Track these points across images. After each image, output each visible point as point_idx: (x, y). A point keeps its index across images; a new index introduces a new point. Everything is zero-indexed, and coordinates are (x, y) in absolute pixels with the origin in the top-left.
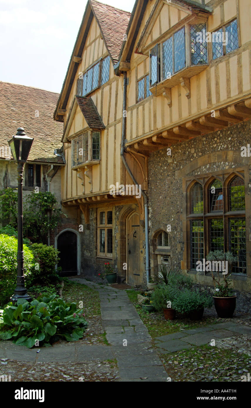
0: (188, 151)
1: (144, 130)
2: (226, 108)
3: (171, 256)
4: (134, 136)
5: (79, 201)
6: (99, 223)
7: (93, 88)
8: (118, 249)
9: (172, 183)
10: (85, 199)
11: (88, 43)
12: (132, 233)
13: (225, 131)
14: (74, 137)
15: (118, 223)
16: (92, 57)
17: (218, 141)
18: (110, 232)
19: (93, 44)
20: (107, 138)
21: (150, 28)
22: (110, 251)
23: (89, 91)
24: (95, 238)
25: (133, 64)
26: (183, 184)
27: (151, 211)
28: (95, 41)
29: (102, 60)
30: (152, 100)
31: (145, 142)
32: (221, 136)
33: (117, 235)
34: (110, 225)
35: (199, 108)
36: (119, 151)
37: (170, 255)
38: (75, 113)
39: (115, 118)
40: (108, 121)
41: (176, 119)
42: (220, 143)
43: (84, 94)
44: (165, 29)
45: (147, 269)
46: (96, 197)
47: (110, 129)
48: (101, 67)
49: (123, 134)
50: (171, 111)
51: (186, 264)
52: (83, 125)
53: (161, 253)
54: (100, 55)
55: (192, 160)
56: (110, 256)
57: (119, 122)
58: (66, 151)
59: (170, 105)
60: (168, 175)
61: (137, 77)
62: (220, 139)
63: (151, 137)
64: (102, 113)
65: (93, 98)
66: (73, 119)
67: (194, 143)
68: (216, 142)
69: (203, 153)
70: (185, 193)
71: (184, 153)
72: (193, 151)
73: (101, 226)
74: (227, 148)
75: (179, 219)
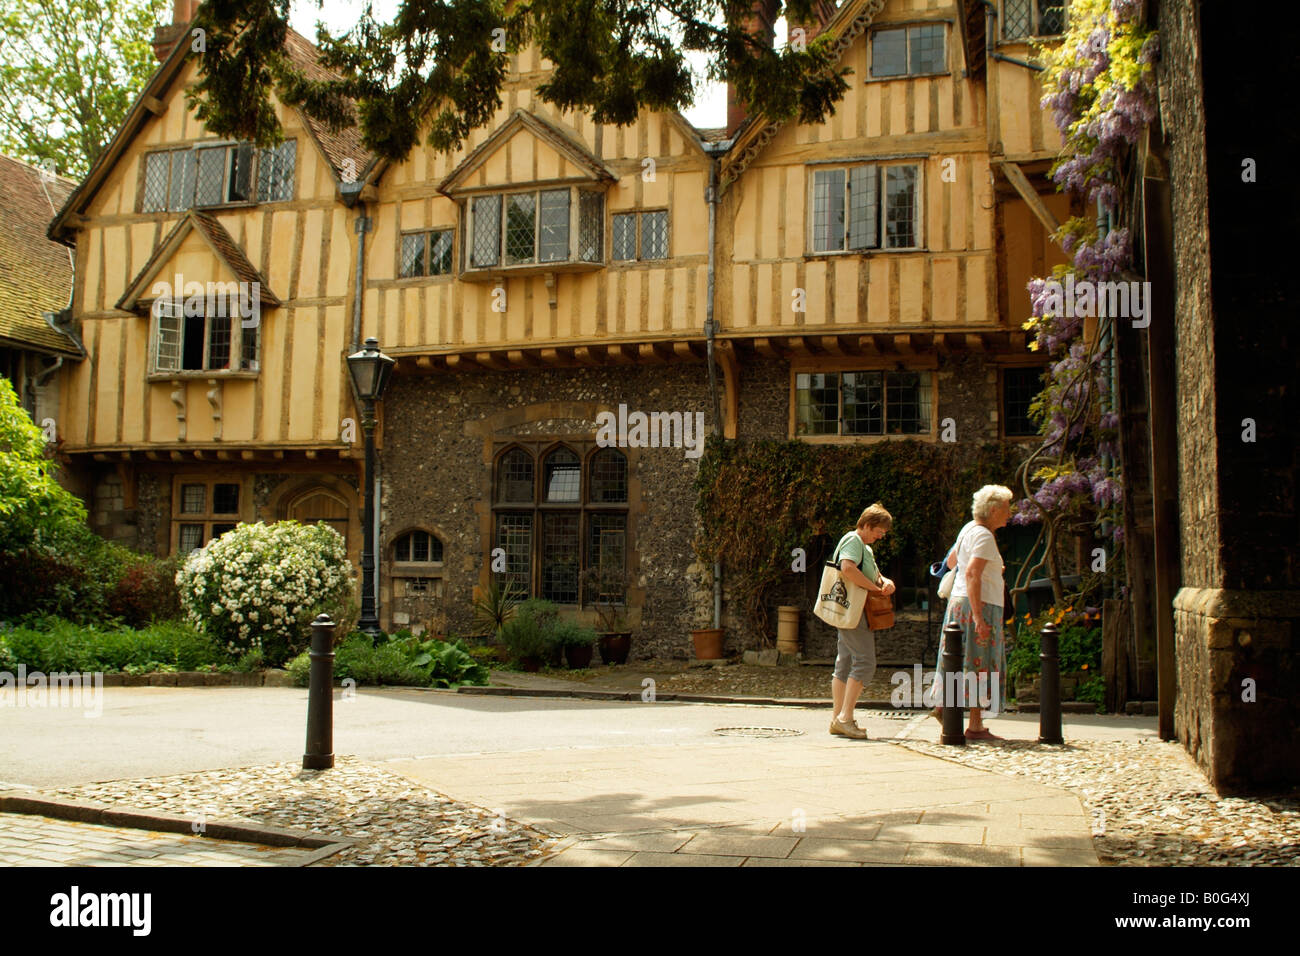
0: (503, 389)
1: (422, 337)
3: (445, 580)
4: (391, 343)
6: (176, 509)
9: (455, 442)
10: (189, 453)
13: (597, 372)
17: (579, 384)
23: (208, 200)
25: (390, 194)
26: (485, 448)
27: (388, 491)
30: (450, 286)
32: (587, 376)
34: (228, 516)
35: (575, 330)
37: (437, 579)
39: (321, 290)
40: (294, 282)
41: (516, 337)
42: (583, 388)
44: (520, 177)
46: (235, 452)
47: (299, 310)
49: (357, 332)
50: (503, 319)
53: (410, 574)
55: (510, 406)
57: (337, 301)
58: (87, 324)
60: (446, 427)
61: (398, 226)
62: (582, 382)
64: (265, 268)
67: (520, 377)
68: (573, 386)
69: (541, 397)
70: (488, 465)
71: (493, 392)
72: (516, 391)
73: (184, 516)
74: (597, 399)
75: (471, 510)
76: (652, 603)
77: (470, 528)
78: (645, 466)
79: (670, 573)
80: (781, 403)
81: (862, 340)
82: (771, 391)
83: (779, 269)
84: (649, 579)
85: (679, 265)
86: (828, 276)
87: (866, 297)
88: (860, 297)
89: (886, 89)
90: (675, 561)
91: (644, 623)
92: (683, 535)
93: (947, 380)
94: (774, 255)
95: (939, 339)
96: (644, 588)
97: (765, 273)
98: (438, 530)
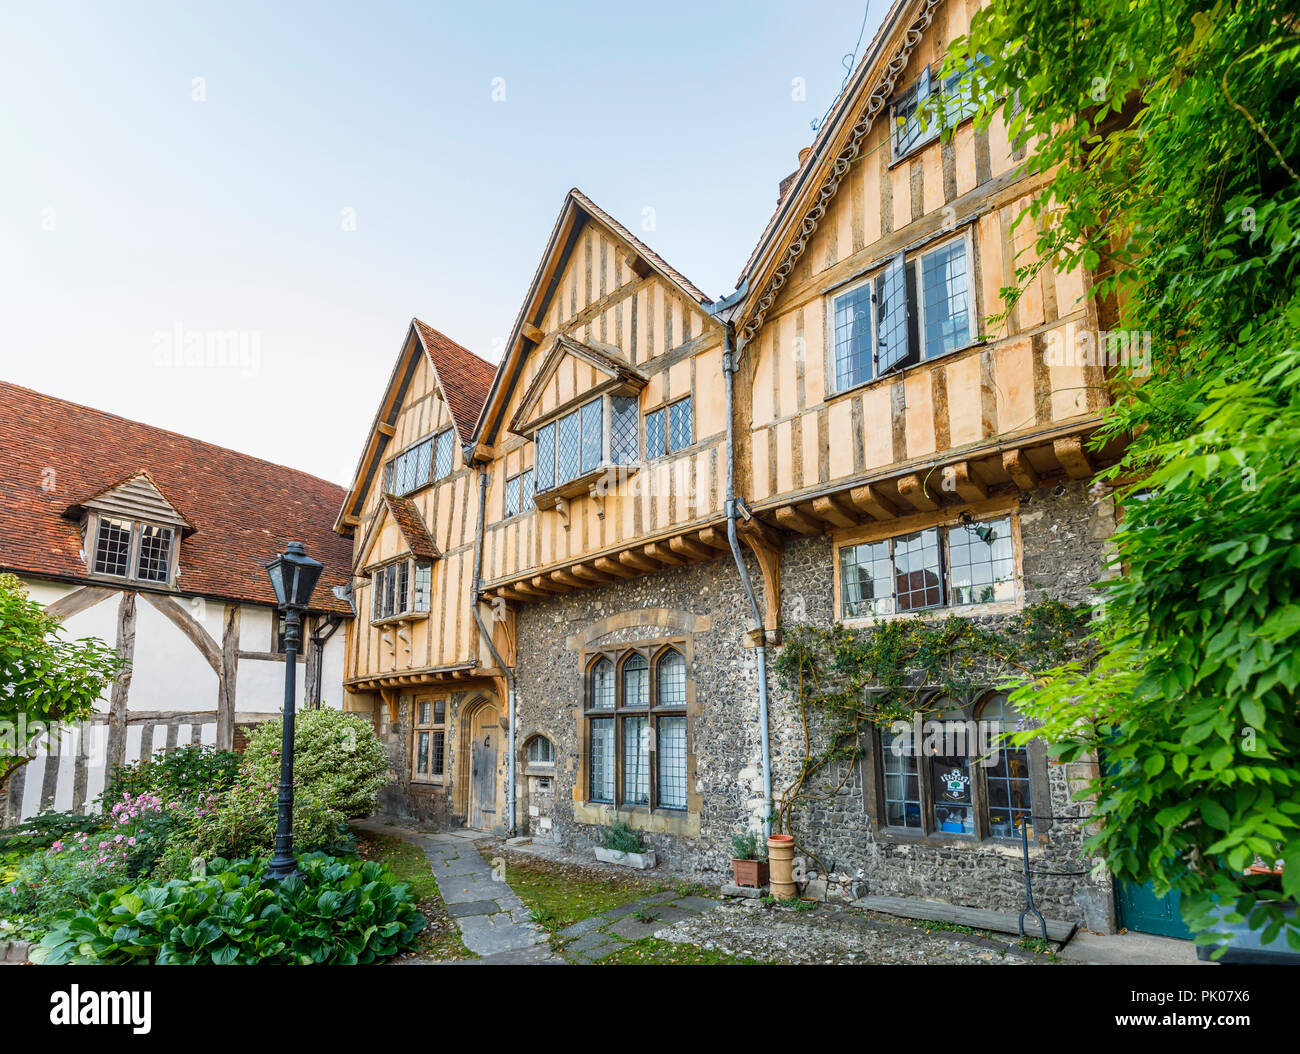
0: (590, 605)
1: (517, 565)
2: (667, 540)
3: (556, 778)
4: (498, 574)
5: (382, 682)
6: (417, 721)
7: (418, 485)
8: (455, 766)
9: (560, 656)
10: (397, 679)
11: (408, 401)
12: (481, 739)
13: (657, 577)
14: (378, 568)
15: (456, 722)
16: (416, 429)
17: (643, 592)
18: (440, 737)
19: (419, 406)
20: (445, 574)
21: (539, 392)
22: (439, 770)
23: (409, 488)
24: (408, 749)
25: (500, 450)
26: (580, 659)
27: (520, 702)
28: (423, 399)
29: (436, 436)
30: (534, 517)
31: (519, 586)
32: (649, 584)
33: (453, 744)
34: (441, 726)
35: (619, 536)
36: (468, 599)
37: (552, 778)
38: (381, 526)
39: (462, 540)
40: (448, 544)
41: (577, 552)
42: (647, 595)
43: (399, 493)
44: (567, 396)
45: (510, 801)
46: (418, 676)
47: (450, 559)
48: (435, 448)
49: (477, 569)
50: (568, 537)
51: (581, 792)
52: (399, 547)
53: (536, 773)
54: (434, 426)
55: (596, 620)
56: (436, 779)
57: (470, 547)
58: (358, 592)
59: (568, 528)
60: (554, 644)
61: (505, 474)
62: (646, 589)
63: (531, 579)
64: (435, 530)
65: (418, 501)
66: (378, 534)
67: (601, 592)
68: (640, 594)
69: (617, 609)
70: (582, 674)
71: (584, 609)
72: (599, 605)
73: (422, 726)
74: (658, 604)
75: (570, 716)
76: (708, 809)
77: (570, 733)
78: (699, 666)
79: (723, 777)
80: (824, 584)
81: (902, 484)
82: (813, 573)
83: (799, 424)
84: (705, 784)
85: (701, 449)
86: (854, 414)
87: (902, 429)
88: (894, 430)
89: (917, 166)
90: (727, 765)
91: (702, 831)
92: (734, 737)
93: (1033, 523)
94: (794, 410)
95: (1010, 457)
96: (701, 793)
97: (784, 433)
98: (550, 734)
